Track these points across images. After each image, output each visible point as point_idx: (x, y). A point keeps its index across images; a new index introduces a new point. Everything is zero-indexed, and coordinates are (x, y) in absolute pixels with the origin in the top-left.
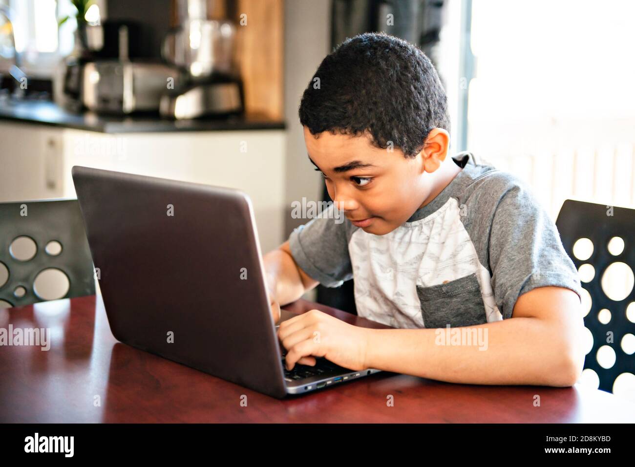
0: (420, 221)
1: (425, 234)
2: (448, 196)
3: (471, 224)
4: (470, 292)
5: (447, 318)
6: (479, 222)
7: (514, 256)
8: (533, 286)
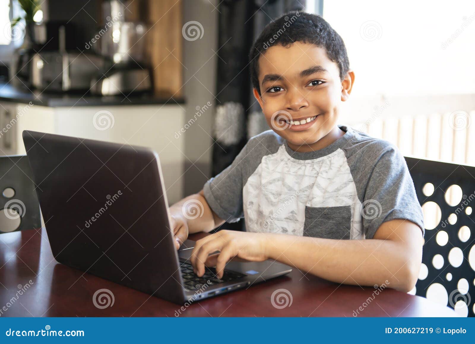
0: (313, 160)
1: (316, 170)
2: (338, 147)
3: (356, 170)
4: (343, 218)
5: (321, 234)
6: (362, 169)
7: (384, 196)
8: (394, 217)
